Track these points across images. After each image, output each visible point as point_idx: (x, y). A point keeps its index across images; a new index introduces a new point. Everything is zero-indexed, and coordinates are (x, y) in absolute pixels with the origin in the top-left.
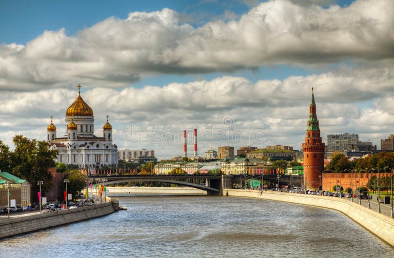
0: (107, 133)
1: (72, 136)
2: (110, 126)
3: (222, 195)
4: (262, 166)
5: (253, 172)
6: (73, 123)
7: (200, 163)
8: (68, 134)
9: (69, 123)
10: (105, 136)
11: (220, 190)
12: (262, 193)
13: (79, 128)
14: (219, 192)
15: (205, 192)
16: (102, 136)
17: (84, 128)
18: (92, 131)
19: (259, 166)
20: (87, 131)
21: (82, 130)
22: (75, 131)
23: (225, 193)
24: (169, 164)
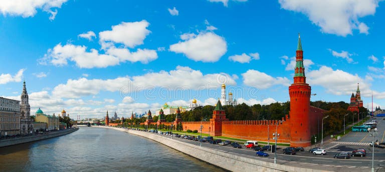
2: (69, 114)
3: (91, 126)
7: (85, 121)
8: (62, 116)
9: (62, 114)
10: (68, 116)
15: (87, 126)
18: (66, 116)
19: (95, 121)
21: (64, 115)
24: (80, 121)
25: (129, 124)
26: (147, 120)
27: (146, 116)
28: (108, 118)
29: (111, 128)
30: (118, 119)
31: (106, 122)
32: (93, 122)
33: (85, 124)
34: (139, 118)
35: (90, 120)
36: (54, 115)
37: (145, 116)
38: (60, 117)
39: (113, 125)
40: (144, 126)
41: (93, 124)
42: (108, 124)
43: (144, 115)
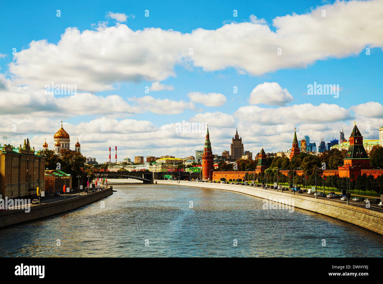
0: (77, 148)
1: (58, 150)
2: (79, 144)
3: (153, 183)
4: (171, 167)
5: (165, 170)
6: (58, 142)
7: (135, 166)
8: (55, 149)
9: (56, 143)
10: (76, 150)
11: (151, 180)
12: (179, 182)
13: (61, 145)
14: (151, 182)
15: (142, 182)
16: (75, 150)
17: (64, 145)
18: (69, 147)
19: (169, 167)
20: (66, 147)
21: (63, 147)
22: (59, 147)
23: (155, 182)
24: (116, 166)
25: (285, 173)
26: (348, 161)
27: (344, 146)
28: (209, 155)
29: (222, 186)
30: (245, 157)
31: (203, 168)
32: (159, 170)
33: (135, 174)
34: (317, 153)
35: (152, 160)
36: (27, 146)
37: (340, 147)
38: (49, 153)
39: (228, 176)
40: (335, 181)
41: (160, 176)
42: (210, 176)
43: (335, 142)
